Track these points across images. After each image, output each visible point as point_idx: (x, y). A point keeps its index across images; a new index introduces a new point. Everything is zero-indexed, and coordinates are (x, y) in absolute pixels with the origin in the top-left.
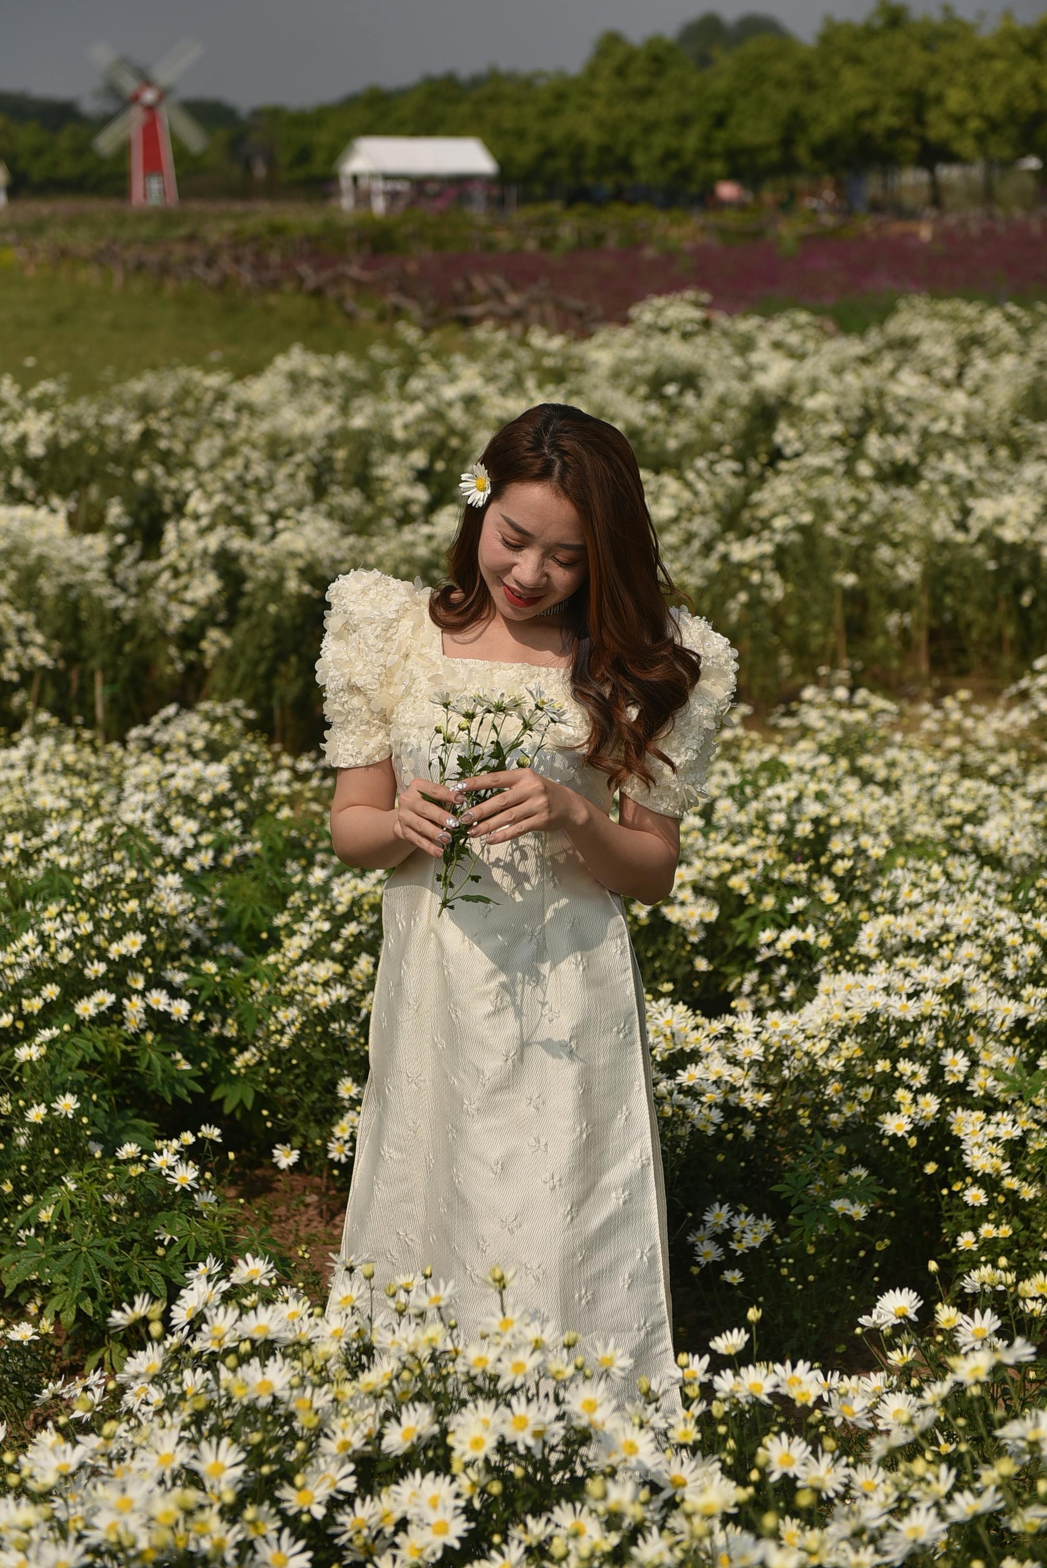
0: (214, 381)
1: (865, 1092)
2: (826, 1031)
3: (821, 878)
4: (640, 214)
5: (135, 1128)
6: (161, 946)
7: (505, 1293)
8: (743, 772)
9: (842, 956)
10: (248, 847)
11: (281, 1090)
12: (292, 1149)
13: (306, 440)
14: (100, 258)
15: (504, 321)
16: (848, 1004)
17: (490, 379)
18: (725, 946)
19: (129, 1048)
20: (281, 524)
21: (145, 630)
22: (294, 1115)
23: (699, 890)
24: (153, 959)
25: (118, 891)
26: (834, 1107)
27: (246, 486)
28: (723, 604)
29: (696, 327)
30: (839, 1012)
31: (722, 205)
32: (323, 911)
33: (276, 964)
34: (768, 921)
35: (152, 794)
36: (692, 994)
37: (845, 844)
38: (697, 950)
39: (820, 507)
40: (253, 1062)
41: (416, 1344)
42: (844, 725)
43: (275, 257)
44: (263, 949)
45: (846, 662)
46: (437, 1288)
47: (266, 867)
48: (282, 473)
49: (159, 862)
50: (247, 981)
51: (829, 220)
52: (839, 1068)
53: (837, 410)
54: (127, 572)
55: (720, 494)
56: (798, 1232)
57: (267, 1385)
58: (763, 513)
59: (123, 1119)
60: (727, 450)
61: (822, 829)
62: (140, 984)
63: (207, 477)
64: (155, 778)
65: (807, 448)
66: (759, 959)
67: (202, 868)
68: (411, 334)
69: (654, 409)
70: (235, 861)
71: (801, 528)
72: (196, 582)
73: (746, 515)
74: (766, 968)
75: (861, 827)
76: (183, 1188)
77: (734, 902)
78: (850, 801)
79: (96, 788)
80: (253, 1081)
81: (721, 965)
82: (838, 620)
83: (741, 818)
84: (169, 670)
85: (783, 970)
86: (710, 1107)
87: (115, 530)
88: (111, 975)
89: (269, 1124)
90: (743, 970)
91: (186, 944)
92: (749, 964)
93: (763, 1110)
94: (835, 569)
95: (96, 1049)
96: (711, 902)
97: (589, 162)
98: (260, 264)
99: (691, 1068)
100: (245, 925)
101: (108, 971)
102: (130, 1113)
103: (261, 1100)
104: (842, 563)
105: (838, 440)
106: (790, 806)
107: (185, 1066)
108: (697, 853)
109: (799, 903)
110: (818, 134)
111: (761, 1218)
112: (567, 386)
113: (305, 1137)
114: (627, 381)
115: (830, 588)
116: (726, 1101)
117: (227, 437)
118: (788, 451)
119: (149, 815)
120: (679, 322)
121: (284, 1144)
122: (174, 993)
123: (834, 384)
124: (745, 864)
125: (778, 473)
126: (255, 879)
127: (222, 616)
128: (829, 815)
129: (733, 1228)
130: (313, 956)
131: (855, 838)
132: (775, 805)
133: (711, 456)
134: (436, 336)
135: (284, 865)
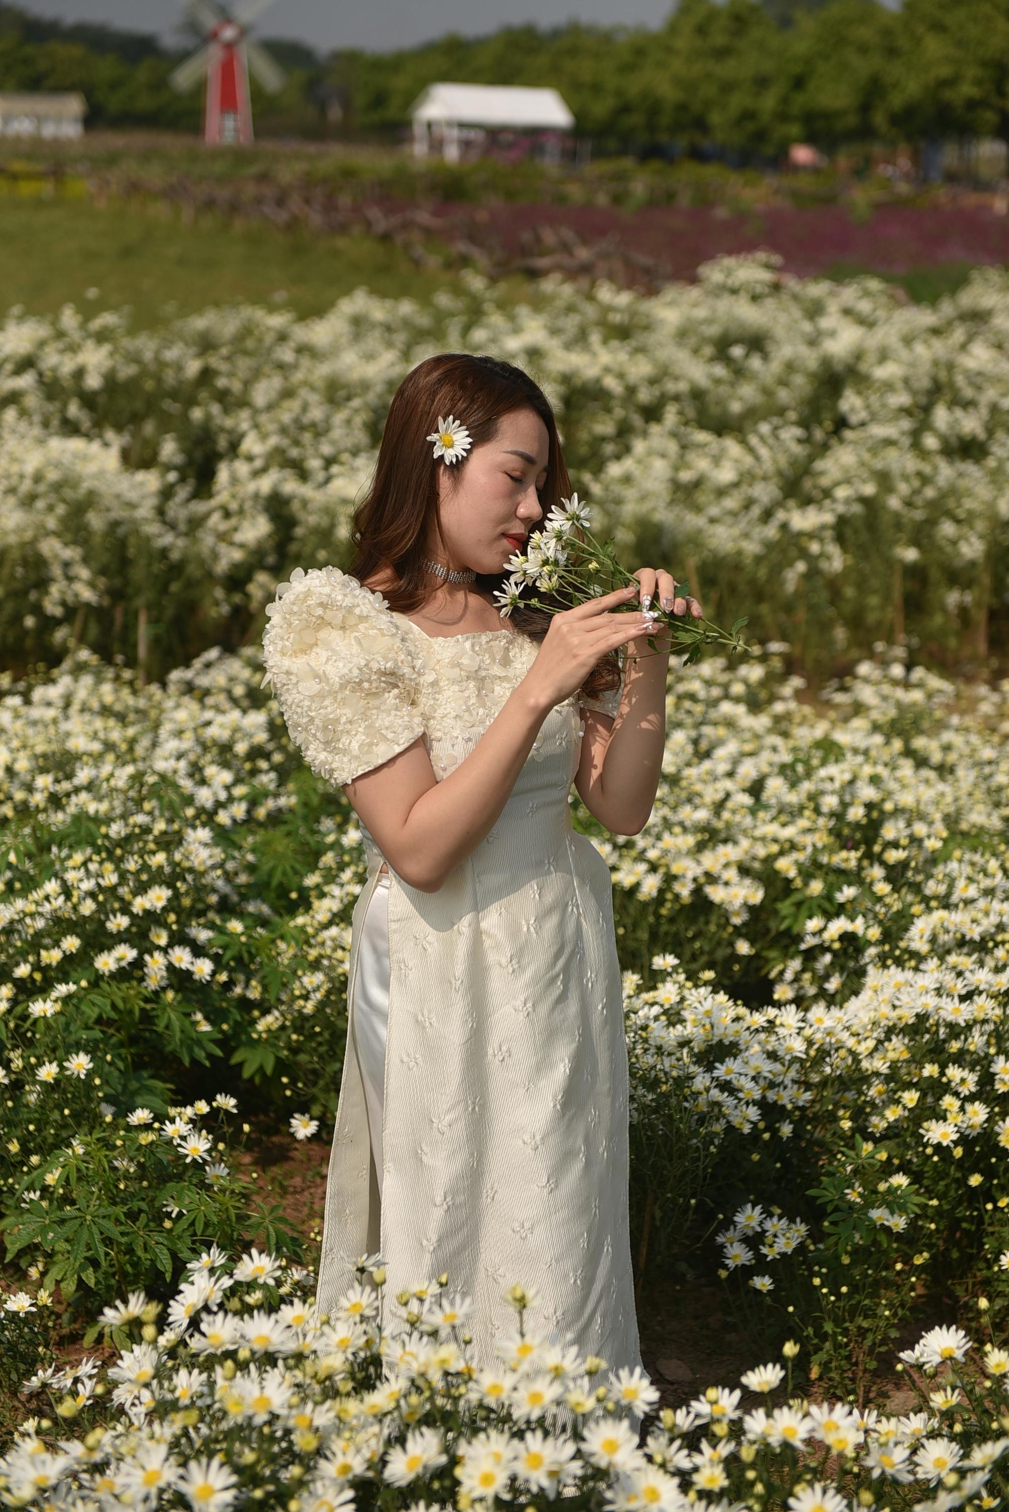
0: (277, 321)
1: (910, 1098)
2: (872, 1030)
3: (871, 865)
4: (711, 172)
5: (150, 1091)
6: (186, 902)
7: (525, 1312)
8: (795, 750)
9: (892, 950)
10: (283, 801)
11: (303, 1058)
12: (312, 1119)
13: (365, 386)
14: (171, 193)
15: (572, 274)
16: (897, 1003)
17: (554, 331)
18: (768, 931)
19: (148, 1007)
20: (335, 469)
21: (192, 570)
22: (315, 1084)
23: (744, 870)
24: (178, 914)
25: (146, 842)
26: (876, 1108)
27: (302, 428)
28: (780, 572)
29: (767, 290)
30: (886, 1010)
31: (795, 168)
32: (356, 874)
33: (304, 926)
34: (814, 908)
35: (187, 743)
36: (731, 978)
37: (898, 830)
38: (738, 932)
39: (884, 479)
40: (275, 1026)
41: (427, 1364)
42: (899, 705)
43: (345, 200)
44: (292, 909)
45: (901, 637)
46: (452, 1303)
47: (300, 822)
48: (339, 417)
49: (190, 812)
50: (273, 941)
51: (903, 188)
52: (884, 1069)
53: (906, 381)
54: (178, 510)
55: (783, 461)
56: (832, 1240)
57: (264, 1401)
58: (825, 481)
59: (138, 1080)
60: (792, 415)
61: (875, 814)
62: (163, 941)
63: (263, 418)
64: (192, 725)
65: (874, 417)
66: (803, 947)
67: (234, 821)
68: (476, 283)
69: (720, 371)
70: (269, 815)
71: (864, 501)
72: (246, 524)
73: (807, 484)
74: (810, 956)
75: (914, 815)
76: (194, 1160)
77: (780, 884)
78: (904, 786)
79: (131, 732)
80: (274, 1046)
81: (763, 949)
82: (897, 595)
83: (792, 798)
84: (213, 612)
85: (828, 958)
86: (747, 1104)
87: (168, 468)
88: (134, 929)
89: (288, 1093)
90: (787, 955)
91: (213, 899)
92: (792, 949)
93: (802, 1109)
94: (895, 542)
95: (114, 1006)
96: (756, 884)
97: (665, 120)
98: (330, 206)
99: (729, 1061)
100: (275, 882)
101: (131, 925)
102: (145, 1074)
103: (282, 1066)
104: (904, 536)
105: (906, 411)
106: (843, 788)
107: (205, 1027)
108: (745, 832)
109: (848, 893)
110: (897, 101)
111: (795, 1222)
112: (633, 343)
113: (325, 1106)
114: (693, 341)
115: (890, 563)
116: (764, 1097)
117: (286, 378)
118: (854, 419)
119: (182, 765)
120: (748, 283)
121: (303, 1114)
122: (198, 951)
123: (904, 354)
124: (793, 846)
125: (841, 441)
126: (288, 834)
127: (271, 560)
128: (883, 800)
129: (765, 1231)
130: (342, 920)
131: (909, 825)
132: (828, 786)
133: (776, 420)
134: (503, 287)
135: (318, 821)
